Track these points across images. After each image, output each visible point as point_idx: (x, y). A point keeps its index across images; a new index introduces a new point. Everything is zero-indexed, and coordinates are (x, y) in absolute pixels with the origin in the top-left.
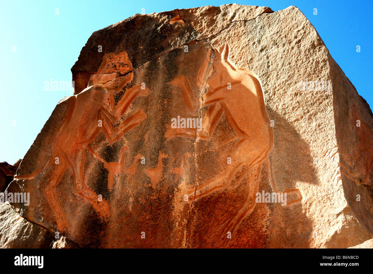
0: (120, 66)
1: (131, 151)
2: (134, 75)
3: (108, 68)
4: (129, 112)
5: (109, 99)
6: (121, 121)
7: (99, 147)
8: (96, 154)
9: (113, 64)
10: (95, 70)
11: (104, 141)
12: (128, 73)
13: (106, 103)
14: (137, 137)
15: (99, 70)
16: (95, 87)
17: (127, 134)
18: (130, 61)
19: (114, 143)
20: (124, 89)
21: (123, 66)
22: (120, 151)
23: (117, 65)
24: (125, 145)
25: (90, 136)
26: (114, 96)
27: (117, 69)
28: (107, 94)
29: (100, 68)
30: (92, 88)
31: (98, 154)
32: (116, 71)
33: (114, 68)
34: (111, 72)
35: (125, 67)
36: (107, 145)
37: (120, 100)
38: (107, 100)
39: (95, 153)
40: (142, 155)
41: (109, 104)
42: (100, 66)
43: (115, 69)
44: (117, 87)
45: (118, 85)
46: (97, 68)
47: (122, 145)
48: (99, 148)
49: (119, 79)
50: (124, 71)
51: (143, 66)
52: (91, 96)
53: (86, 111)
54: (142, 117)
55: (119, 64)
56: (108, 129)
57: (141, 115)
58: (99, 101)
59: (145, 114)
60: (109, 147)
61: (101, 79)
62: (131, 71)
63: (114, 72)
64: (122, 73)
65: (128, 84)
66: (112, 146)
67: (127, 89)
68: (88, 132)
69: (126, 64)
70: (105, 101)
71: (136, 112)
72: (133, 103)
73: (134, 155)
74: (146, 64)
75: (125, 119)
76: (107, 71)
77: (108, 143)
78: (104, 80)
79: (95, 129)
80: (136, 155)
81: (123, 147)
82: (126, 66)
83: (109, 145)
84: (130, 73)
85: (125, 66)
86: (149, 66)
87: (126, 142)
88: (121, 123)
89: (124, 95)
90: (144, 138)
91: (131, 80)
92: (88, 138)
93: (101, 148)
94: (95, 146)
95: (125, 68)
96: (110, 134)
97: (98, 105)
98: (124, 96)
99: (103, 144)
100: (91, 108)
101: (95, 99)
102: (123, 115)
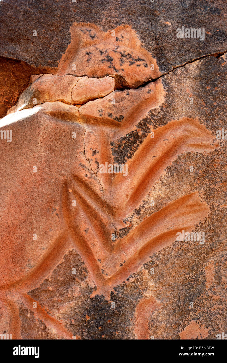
0: (122, 62)
1: (168, 314)
2: (168, 90)
3: (88, 60)
4: (159, 196)
5: (95, 152)
6: (134, 219)
7: (68, 299)
8: (58, 324)
9: (101, 52)
10: (50, 61)
11: (82, 280)
12: (145, 84)
13: (87, 163)
14: (184, 271)
15: (61, 63)
16: (50, 110)
17: (154, 259)
18: (150, 53)
19: (115, 289)
20: (143, 125)
21: (132, 63)
22: (136, 314)
23: (116, 57)
24: (148, 294)
25: (35, 263)
26: (112, 144)
27: (117, 68)
28: (89, 134)
29: (63, 58)
30: (41, 112)
31: (63, 322)
32: (115, 73)
33: (108, 64)
34: (99, 73)
35: (139, 65)
36: (93, 295)
37: (130, 157)
38: (89, 155)
39: (52, 320)
40: (203, 326)
41: (95, 165)
42: (64, 52)
43: (110, 67)
44: (122, 117)
45: (125, 113)
46: (55, 56)
47: (140, 295)
48: (67, 305)
49: (127, 96)
50: (137, 76)
51: (186, 71)
52: (39, 139)
53: (23, 183)
54: (195, 212)
55: (119, 56)
56: (94, 245)
57: (191, 206)
58: (63, 154)
59: (205, 203)
60: (97, 299)
61: (70, 89)
62: (154, 78)
63: (107, 75)
64: (129, 81)
65: (153, 115)
66: (108, 298)
67: (151, 127)
68: (29, 251)
69: (140, 59)
70: (82, 157)
71: (181, 195)
72: (169, 169)
73: (178, 325)
74: (194, 67)
75: (148, 216)
76: (88, 71)
77: (95, 288)
78: (78, 94)
79: (51, 242)
80: (185, 326)
81: (141, 300)
82: (141, 63)
83: (99, 293)
84: (152, 84)
85: (138, 63)
86: (202, 71)
87: (152, 284)
88: (135, 226)
89: (141, 142)
90: (202, 273)
91: (160, 104)
92: (28, 270)
93: (73, 303)
94: (55, 299)
95: (138, 69)
96: (101, 258)
97: (61, 166)
98: (141, 147)
99: (81, 291)
100: (40, 175)
101: (51, 149)
102: (141, 203)
